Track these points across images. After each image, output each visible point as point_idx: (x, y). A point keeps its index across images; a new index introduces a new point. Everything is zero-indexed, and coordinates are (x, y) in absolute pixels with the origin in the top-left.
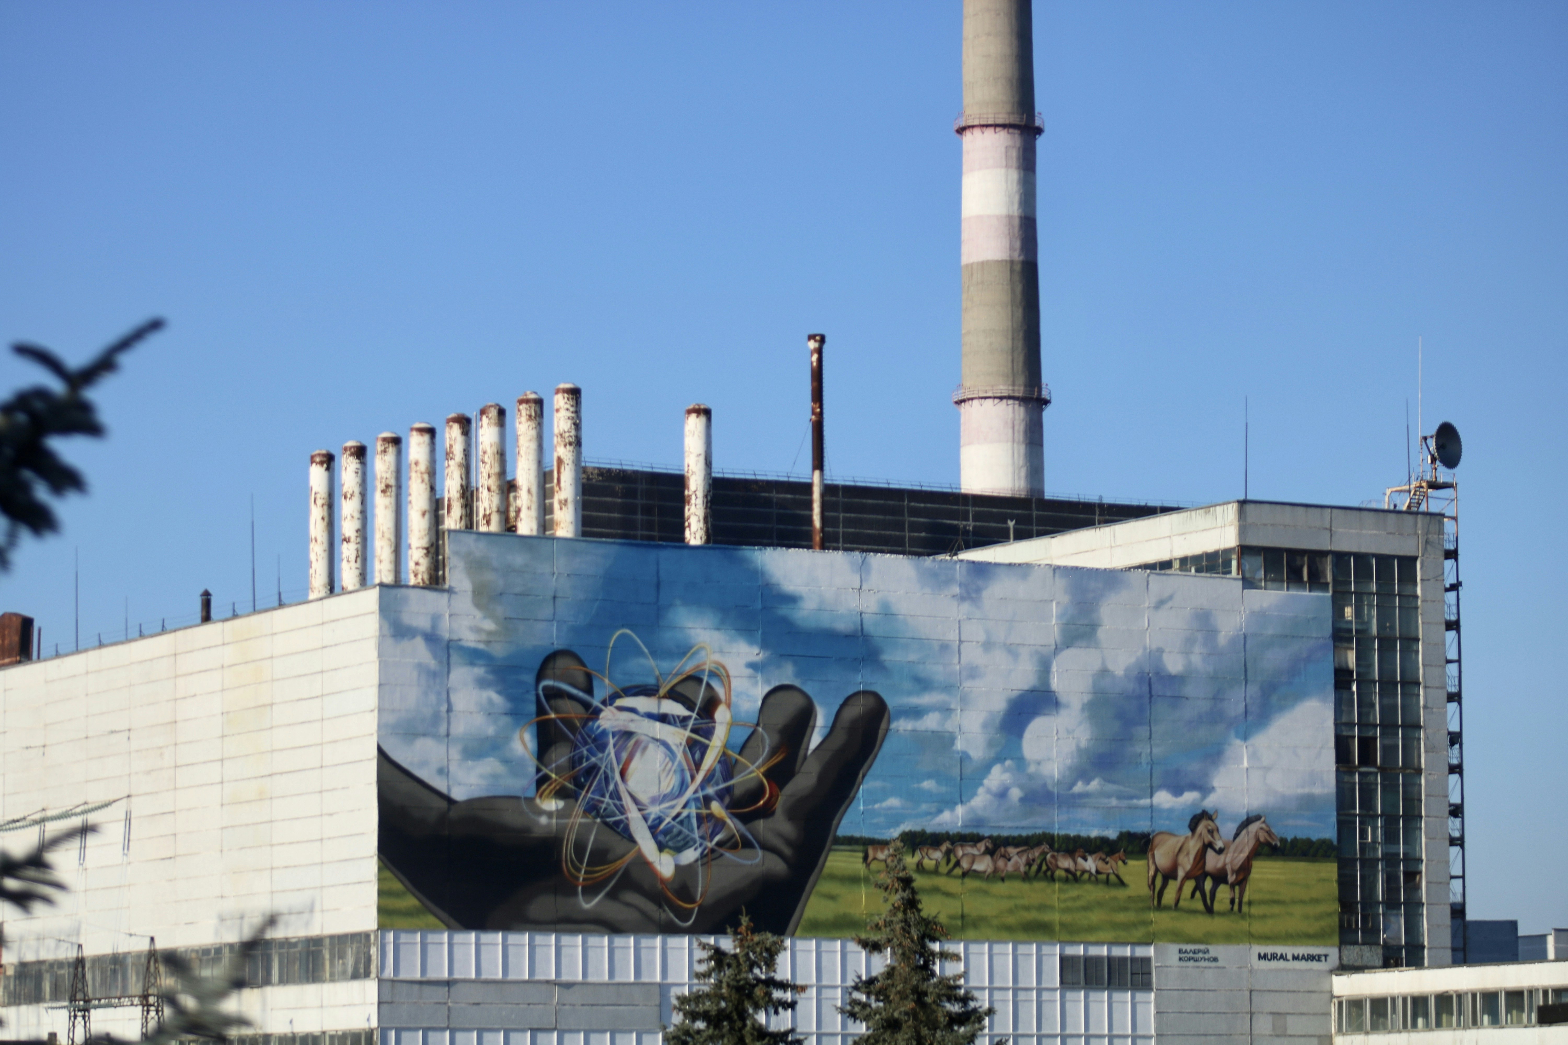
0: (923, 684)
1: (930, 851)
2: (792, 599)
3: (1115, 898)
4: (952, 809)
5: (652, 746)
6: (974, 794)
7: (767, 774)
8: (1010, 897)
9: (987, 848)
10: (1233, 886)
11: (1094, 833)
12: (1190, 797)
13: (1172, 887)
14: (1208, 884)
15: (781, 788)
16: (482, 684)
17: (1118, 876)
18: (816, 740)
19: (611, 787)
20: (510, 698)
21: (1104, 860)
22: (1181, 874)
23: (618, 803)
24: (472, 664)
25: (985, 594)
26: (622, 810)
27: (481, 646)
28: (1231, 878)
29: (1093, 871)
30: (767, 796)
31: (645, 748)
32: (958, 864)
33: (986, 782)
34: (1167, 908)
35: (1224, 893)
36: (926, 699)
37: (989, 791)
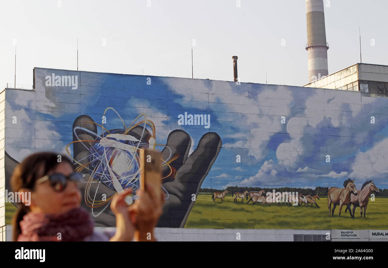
0: (236, 130)
1: (240, 195)
2: (181, 97)
3: (315, 212)
4: (248, 178)
5: (122, 154)
6: (257, 172)
7: (171, 164)
8: (273, 212)
9: (263, 193)
10: (361, 207)
11: (306, 188)
12: (343, 174)
13: (338, 208)
14: (352, 207)
15: (177, 170)
16: (50, 128)
17: (316, 204)
18: (191, 151)
19: (105, 169)
20: (62, 134)
21: (310, 198)
22: (341, 203)
23: (108, 175)
24: (46, 120)
25: (259, 96)
26: (110, 178)
27: (49, 113)
28: (361, 205)
29: (306, 202)
30: (171, 173)
31: (120, 154)
32: (251, 199)
33: (262, 168)
34: (336, 216)
35: (358, 210)
36: (236, 136)
37: (263, 171)
